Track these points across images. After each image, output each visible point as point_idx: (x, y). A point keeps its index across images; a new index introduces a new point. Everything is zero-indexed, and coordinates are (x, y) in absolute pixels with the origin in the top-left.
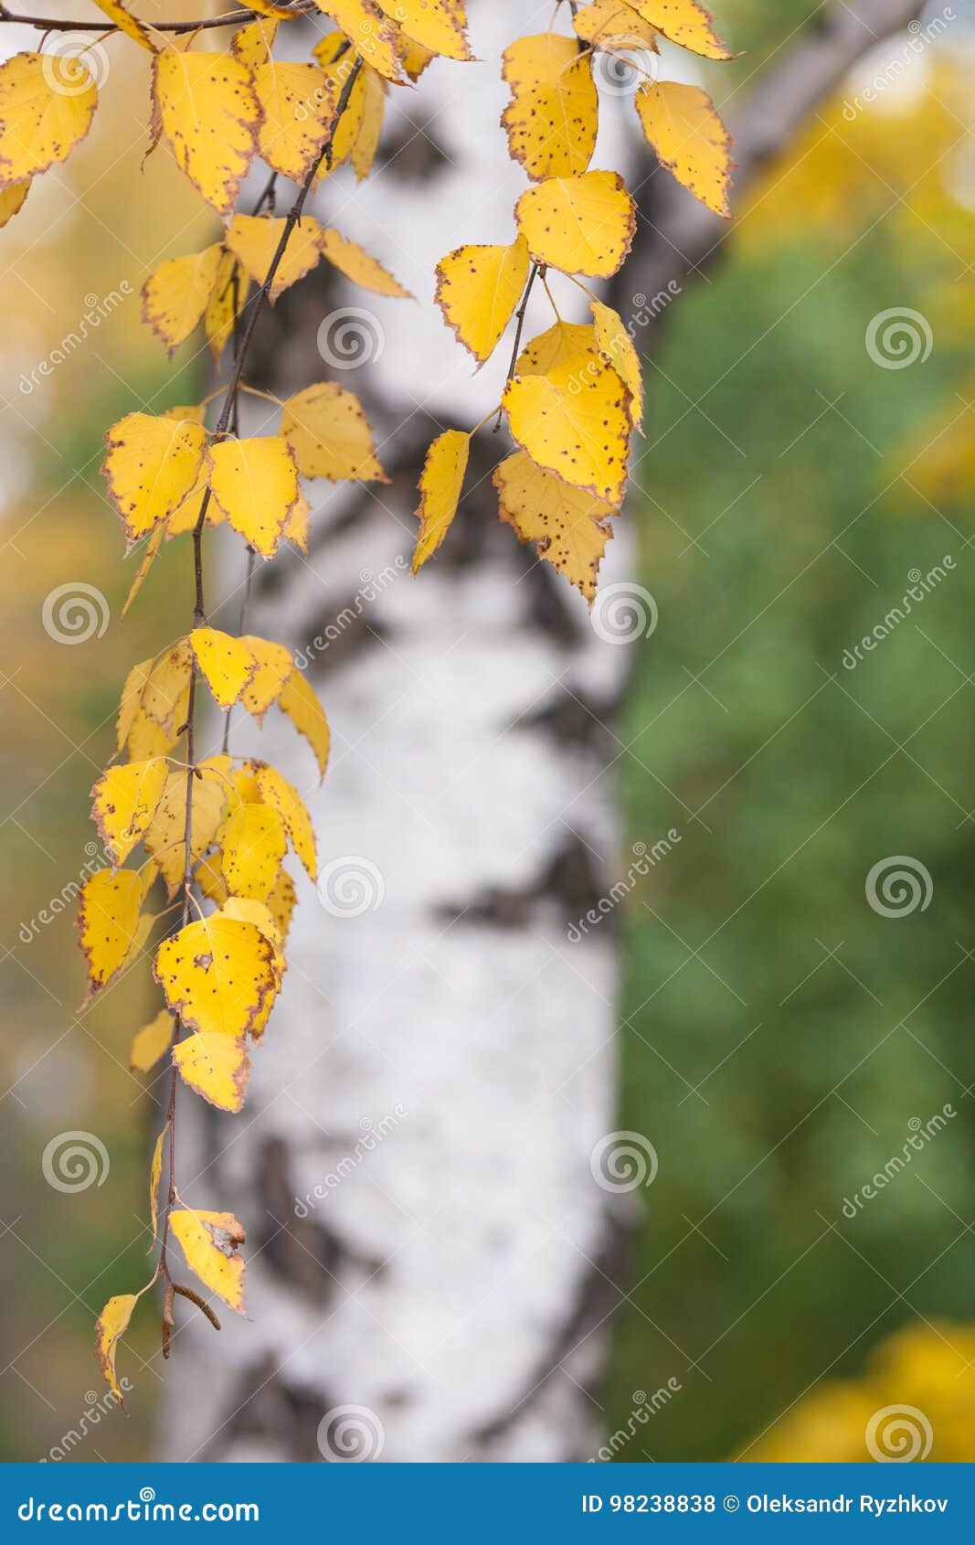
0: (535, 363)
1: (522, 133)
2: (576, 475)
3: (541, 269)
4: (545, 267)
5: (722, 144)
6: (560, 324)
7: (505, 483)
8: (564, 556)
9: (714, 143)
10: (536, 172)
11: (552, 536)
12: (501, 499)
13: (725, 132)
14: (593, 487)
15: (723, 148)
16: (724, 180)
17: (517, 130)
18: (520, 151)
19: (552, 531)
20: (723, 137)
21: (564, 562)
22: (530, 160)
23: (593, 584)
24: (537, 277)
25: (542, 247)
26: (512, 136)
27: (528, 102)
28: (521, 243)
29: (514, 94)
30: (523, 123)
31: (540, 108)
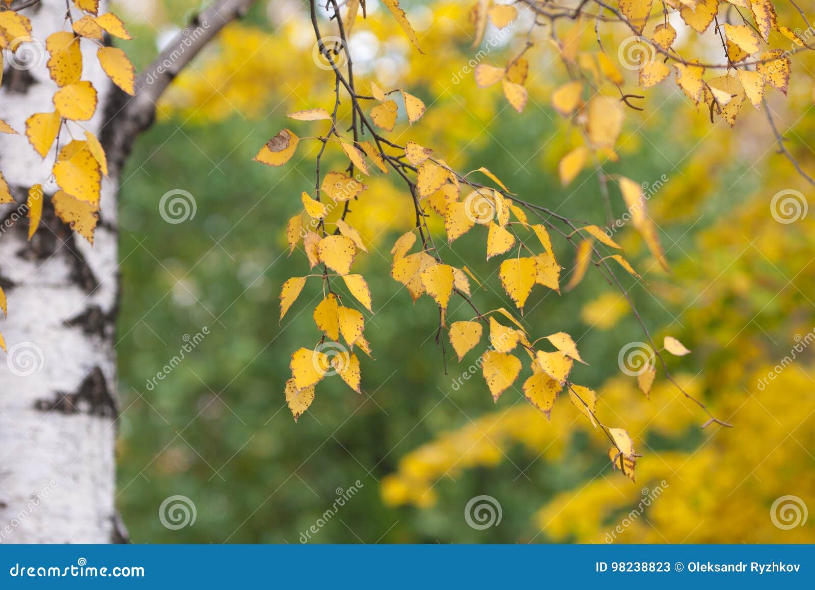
0: (65, 156)
1: (54, 70)
2: (81, 197)
3: (65, 120)
4: (66, 119)
5: (130, 69)
6: (73, 141)
7: (56, 202)
8: (80, 227)
9: (127, 69)
10: (61, 84)
11: (76, 220)
12: (55, 208)
13: (132, 65)
14: (88, 202)
15: (131, 71)
16: (132, 82)
17: (53, 68)
18: (54, 77)
19: (75, 218)
20: (131, 67)
21: (81, 230)
22: (58, 80)
23: (92, 238)
24: (63, 124)
25: (64, 112)
26: (51, 71)
27: (56, 59)
28: (57, 113)
29: (51, 56)
30: (55, 66)
31: (61, 60)
